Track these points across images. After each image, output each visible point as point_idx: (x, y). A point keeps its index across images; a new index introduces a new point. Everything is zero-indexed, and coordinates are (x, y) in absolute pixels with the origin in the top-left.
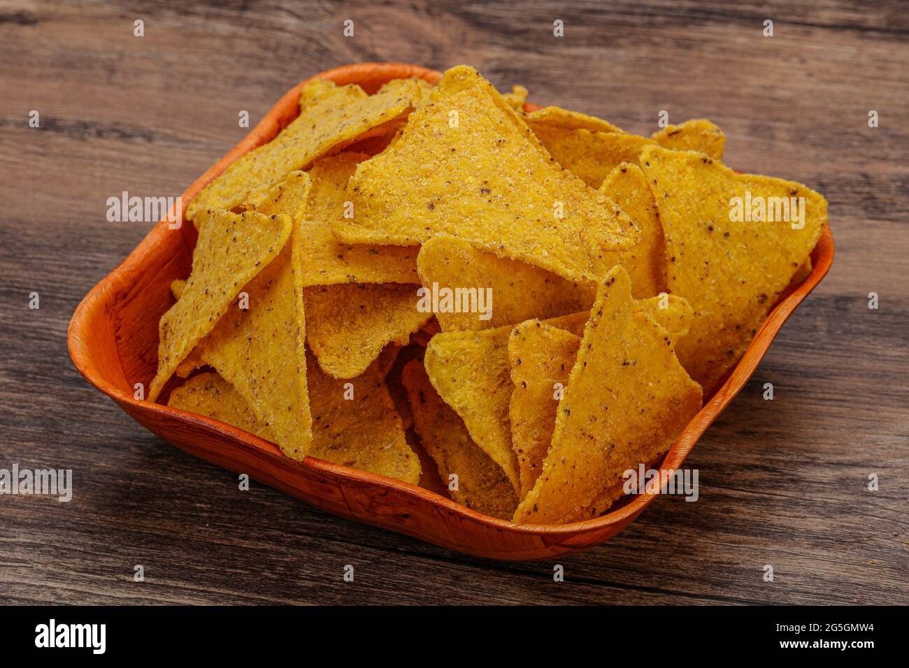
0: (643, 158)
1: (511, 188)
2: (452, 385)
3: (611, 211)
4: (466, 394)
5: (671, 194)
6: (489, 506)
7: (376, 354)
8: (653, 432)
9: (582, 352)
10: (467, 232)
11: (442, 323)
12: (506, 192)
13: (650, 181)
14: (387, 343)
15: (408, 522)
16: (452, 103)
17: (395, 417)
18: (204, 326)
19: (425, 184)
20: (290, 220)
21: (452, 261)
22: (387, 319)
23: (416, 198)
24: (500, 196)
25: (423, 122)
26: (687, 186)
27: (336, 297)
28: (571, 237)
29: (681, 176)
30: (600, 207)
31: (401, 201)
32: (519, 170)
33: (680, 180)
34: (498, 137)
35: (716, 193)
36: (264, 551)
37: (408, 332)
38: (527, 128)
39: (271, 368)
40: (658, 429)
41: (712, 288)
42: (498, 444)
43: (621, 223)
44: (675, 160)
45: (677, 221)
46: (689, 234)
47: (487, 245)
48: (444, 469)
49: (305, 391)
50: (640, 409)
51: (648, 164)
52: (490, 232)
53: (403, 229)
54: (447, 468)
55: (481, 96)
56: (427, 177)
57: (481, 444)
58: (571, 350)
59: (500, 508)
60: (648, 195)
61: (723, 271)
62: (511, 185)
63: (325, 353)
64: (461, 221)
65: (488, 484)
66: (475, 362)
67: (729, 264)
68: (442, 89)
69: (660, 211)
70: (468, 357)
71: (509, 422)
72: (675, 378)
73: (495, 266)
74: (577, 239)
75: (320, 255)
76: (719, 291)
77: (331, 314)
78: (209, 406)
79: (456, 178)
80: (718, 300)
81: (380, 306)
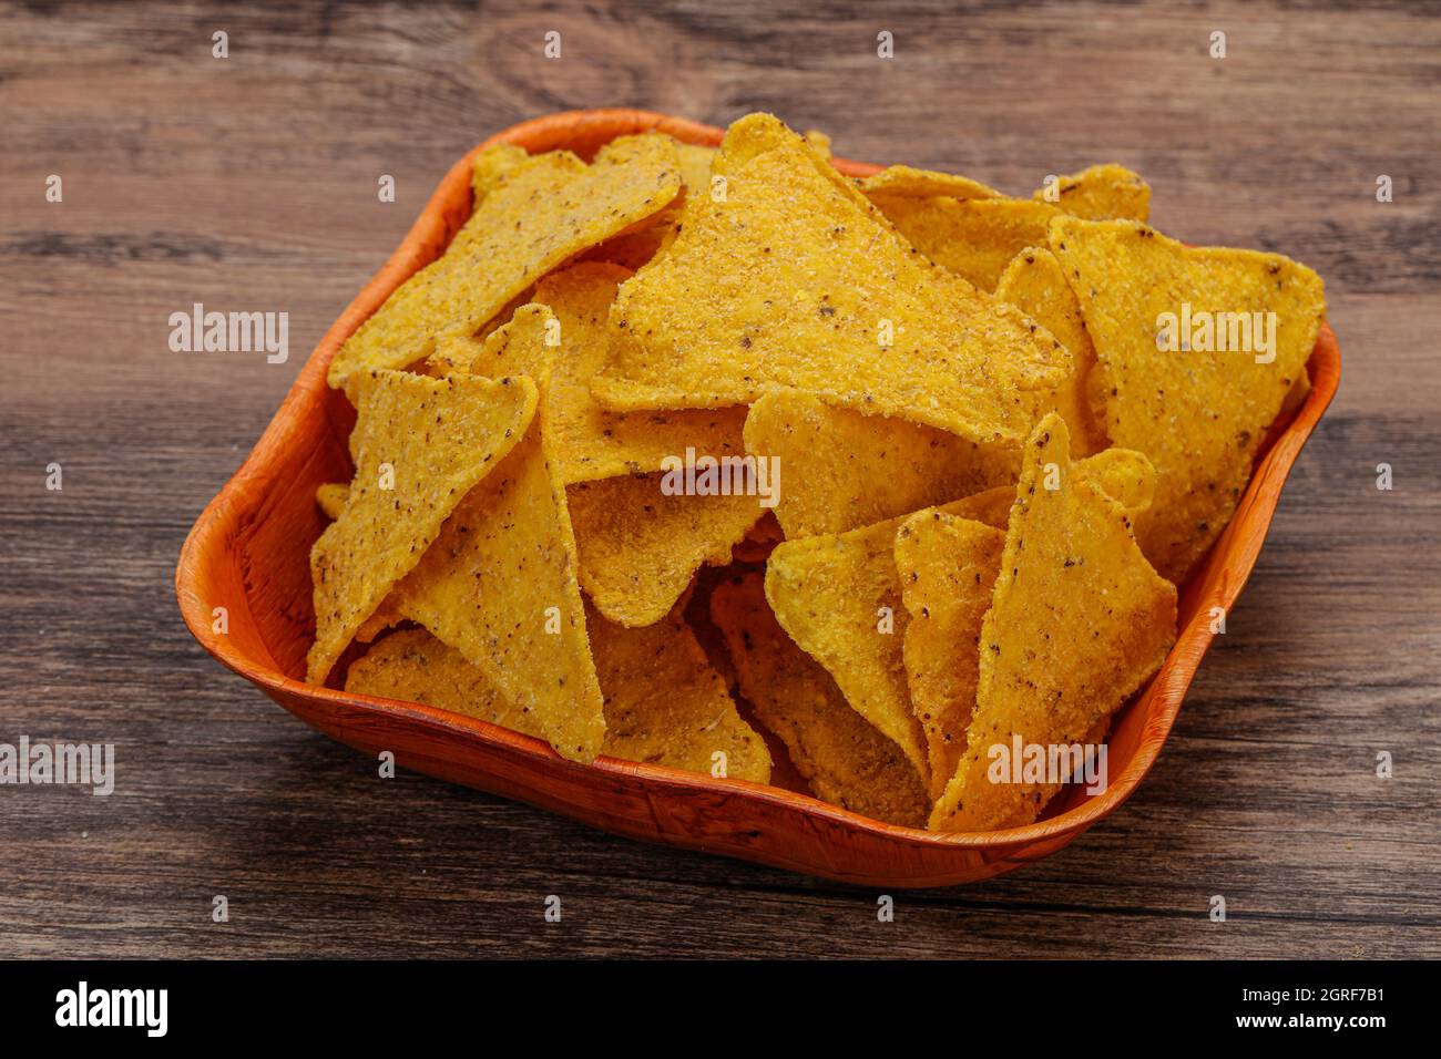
0: (1055, 236)
1: (866, 304)
2: (811, 623)
3: (1021, 326)
4: (834, 634)
5: (1099, 290)
6: (876, 804)
7: (684, 583)
8: (1114, 664)
9: (1008, 553)
10: (809, 379)
11: (786, 525)
12: (860, 311)
13: (1069, 272)
14: (700, 563)
15: (756, 843)
16: (748, 175)
17: (714, 677)
18: (402, 559)
19: (731, 308)
20: (533, 384)
21: (795, 428)
22: (691, 525)
23: (721, 331)
24: (851, 317)
25: (712, 209)
26: (1121, 275)
27: (604, 496)
28: (970, 374)
29: (1110, 260)
30: (1003, 320)
31: (696, 337)
32: (874, 273)
33: (1109, 267)
34: (833, 223)
35: (1163, 282)
36: (521, 904)
37: (729, 544)
38: (868, 204)
39: (522, 619)
40: (1119, 659)
41: (1171, 430)
42: (889, 709)
43: (1041, 345)
44: (1099, 236)
45: (1113, 331)
46: (1133, 349)
47: (845, 398)
48: (799, 752)
49: (586, 654)
50: (1092, 632)
51: (1062, 246)
52: (845, 377)
53: (706, 381)
54: (804, 751)
55: (795, 160)
56: (733, 296)
57: (863, 710)
58: (989, 551)
59: (893, 806)
60: (1068, 296)
61: (1186, 403)
62: (865, 299)
63: (601, 588)
64: (798, 363)
65: (871, 770)
66: (841, 582)
67: (1194, 391)
68: (728, 153)
69: (1087, 318)
70: (830, 577)
71: (902, 671)
72: (1139, 578)
73: (857, 428)
74: (979, 376)
75: (576, 433)
76: (1182, 434)
77: (600, 523)
78: (412, 685)
79: (779, 294)
80: (1181, 448)
81: (675, 505)
